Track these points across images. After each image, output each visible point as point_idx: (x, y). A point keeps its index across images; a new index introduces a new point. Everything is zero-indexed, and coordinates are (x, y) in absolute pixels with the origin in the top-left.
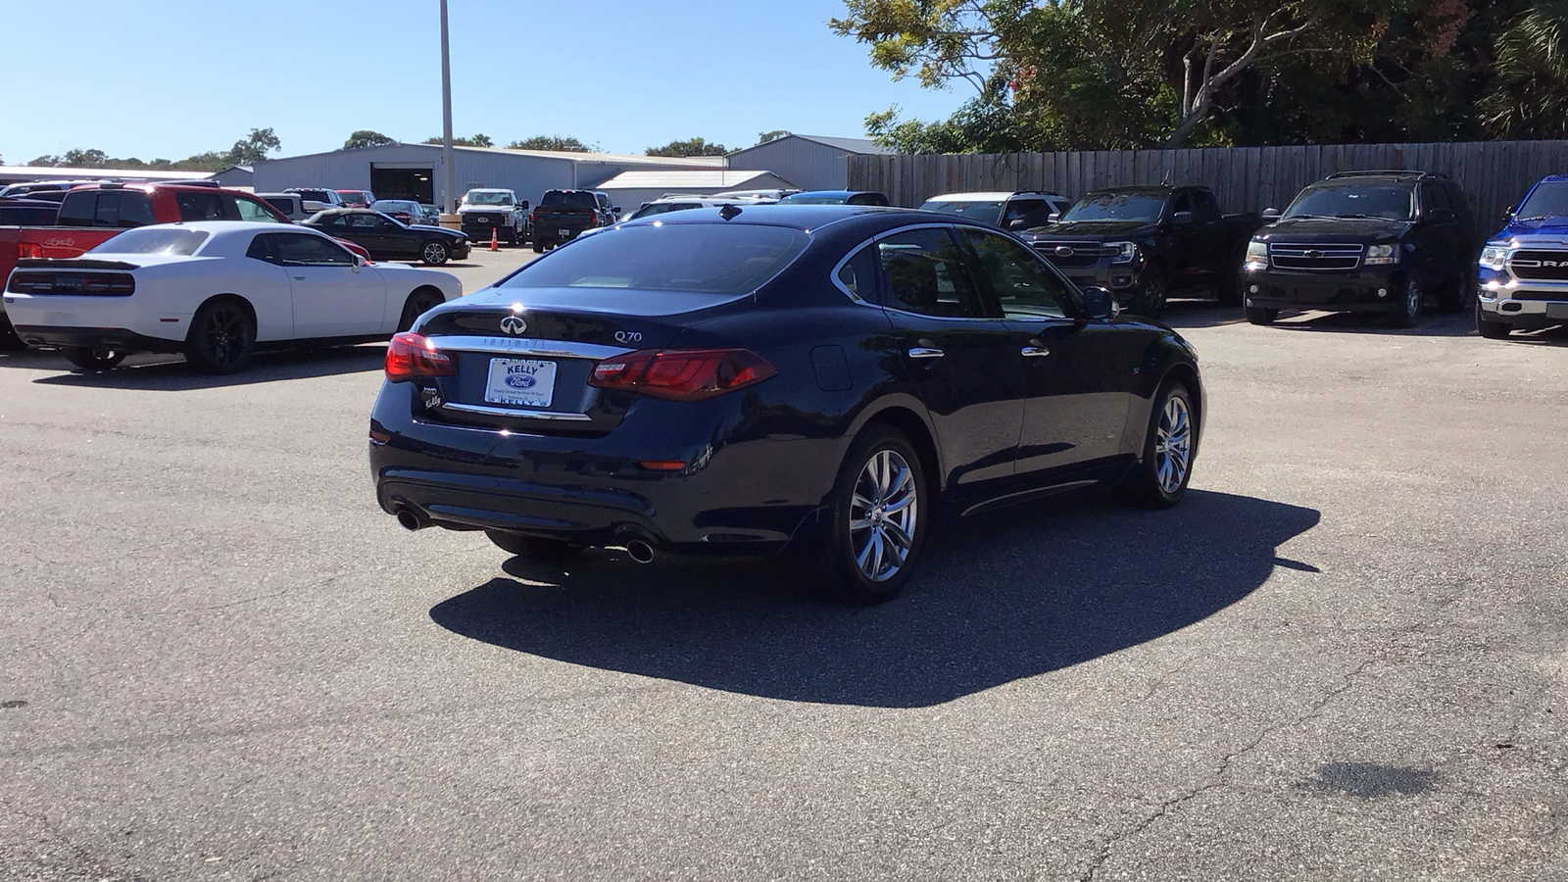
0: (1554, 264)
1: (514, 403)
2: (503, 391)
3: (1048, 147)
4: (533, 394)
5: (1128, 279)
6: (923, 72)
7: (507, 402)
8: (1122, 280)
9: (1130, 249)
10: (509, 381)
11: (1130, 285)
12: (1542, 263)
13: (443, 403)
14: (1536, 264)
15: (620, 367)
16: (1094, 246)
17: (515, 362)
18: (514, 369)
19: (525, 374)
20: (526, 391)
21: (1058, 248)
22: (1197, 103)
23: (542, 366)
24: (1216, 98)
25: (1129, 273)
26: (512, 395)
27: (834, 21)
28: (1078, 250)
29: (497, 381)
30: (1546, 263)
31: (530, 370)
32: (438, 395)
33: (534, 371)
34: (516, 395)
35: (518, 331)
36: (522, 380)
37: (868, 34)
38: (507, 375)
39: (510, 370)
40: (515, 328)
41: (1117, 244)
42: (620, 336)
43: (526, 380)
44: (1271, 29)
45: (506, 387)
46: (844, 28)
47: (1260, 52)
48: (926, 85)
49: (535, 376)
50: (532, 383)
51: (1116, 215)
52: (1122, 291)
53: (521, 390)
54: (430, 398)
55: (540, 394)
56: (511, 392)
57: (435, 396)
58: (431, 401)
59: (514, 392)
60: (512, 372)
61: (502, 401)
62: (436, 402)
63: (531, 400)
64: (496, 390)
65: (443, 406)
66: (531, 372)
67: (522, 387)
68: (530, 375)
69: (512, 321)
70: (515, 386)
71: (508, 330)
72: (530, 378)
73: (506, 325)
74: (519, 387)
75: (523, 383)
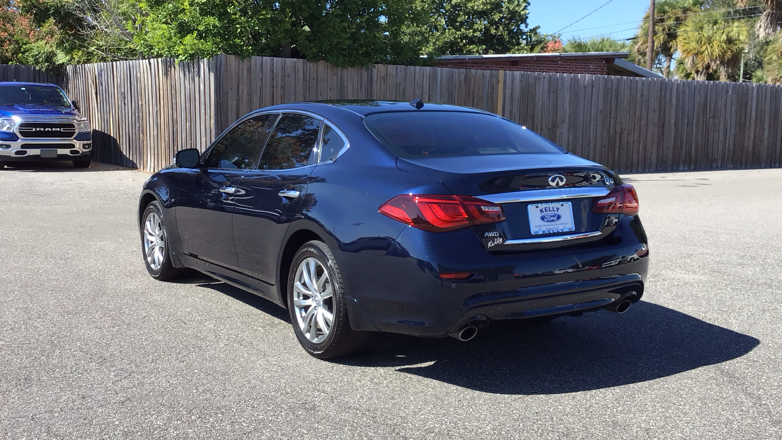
0: (42, 129)
1: (552, 232)
2: (540, 226)
4: (561, 224)
7: (547, 232)
10: (543, 218)
12: (36, 129)
13: (504, 241)
14: (32, 129)
15: (614, 199)
17: (544, 205)
18: (544, 210)
19: (553, 212)
20: (556, 223)
23: (562, 205)
26: (548, 227)
29: (535, 220)
30: (38, 129)
31: (555, 209)
32: (500, 236)
33: (558, 209)
34: (551, 227)
35: (561, 184)
36: (551, 216)
38: (540, 215)
39: (541, 211)
40: (560, 182)
43: (554, 216)
45: (542, 223)
49: (560, 212)
50: (559, 217)
53: (553, 223)
54: (493, 239)
55: (566, 224)
56: (547, 225)
57: (497, 237)
58: (494, 242)
59: (549, 225)
60: (543, 212)
61: (543, 232)
62: (498, 242)
63: (562, 228)
64: (537, 226)
65: (505, 244)
66: (556, 210)
67: (553, 220)
68: (556, 212)
69: (558, 178)
70: (548, 221)
71: (554, 184)
72: (556, 214)
73: (553, 181)
74: (551, 221)
75: (552, 218)
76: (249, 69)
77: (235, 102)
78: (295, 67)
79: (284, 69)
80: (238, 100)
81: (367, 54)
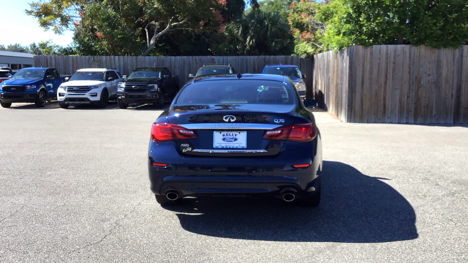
1: (228, 147)
2: (221, 143)
3: (107, 54)
4: (237, 143)
5: (156, 96)
6: (55, 29)
7: (225, 147)
8: (154, 96)
9: (156, 86)
10: (224, 139)
11: (156, 98)
13: (192, 150)
15: (279, 132)
16: (145, 86)
17: (225, 133)
18: (225, 135)
19: (232, 136)
20: (234, 142)
21: (133, 87)
22: (152, 42)
23: (239, 133)
24: (158, 41)
25: (156, 94)
27: (26, 10)
28: (140, 87)
29: (218, 140)
32: (190, 147)
33: (236, 135)
34: (229, 145)
35: (233, 121)
36: (230, 139)
37: (39, 15)
38: (222, 137)
39: (224, 135)
40: (231, 119)
41: (152, 85)
42: (276, 121)
43: (232, 139)
44: (173, 22)
45: (223, 142)
46: (30, 13)
47: (171, 28)
48: (56, 33)
49: (237, 137)
50: (236, 140)
51: (146, 76)
52: (155, 99)
53: (231, 143)
54: (186, 148)
55: (241, 144)
56: (226, 144)
57: (188, 147)
58: (186, 149)
59: (228, 143)
60: (225, 136)
61: (222, 147)
62: (189, 150)
63: (237, 146)
64: (219, 144)
65: (193, 151)
66: (235, 135)
67: (231, 141)
68: (234, 137)
69: (229, 117)
70: (227, 141)
71: (227, 120)
72: (234, 138)
73: (226, 118)
74: (229, 141)
75: (231, 140)
76: (371, 53)
77: (361, 73)
78: (403, 50)
79: (395, 51)
80: (363, 72)
81: (455, 39)
